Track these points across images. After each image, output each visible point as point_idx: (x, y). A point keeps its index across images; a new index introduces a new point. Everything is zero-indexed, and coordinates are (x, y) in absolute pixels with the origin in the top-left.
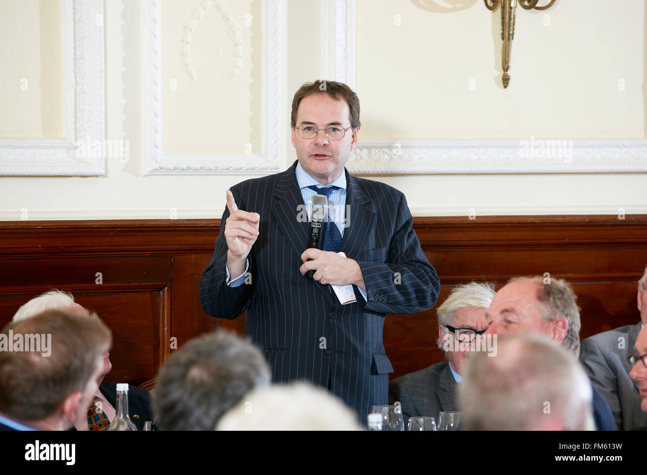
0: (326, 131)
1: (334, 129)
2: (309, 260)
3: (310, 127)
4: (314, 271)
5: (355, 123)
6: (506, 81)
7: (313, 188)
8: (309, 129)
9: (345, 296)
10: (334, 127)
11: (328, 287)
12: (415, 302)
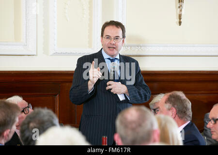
0: (114, 39)
1: (117, 39)
2: (110, 85)
3: (108, 37)
4: (111, 89)
5: (124, 37)
6: (180, 23)
7: (109, 59)
8: (108, 38)
9: (122, 98)
10: (117, 38)
11: (116, 95)
12: (144, 99)
